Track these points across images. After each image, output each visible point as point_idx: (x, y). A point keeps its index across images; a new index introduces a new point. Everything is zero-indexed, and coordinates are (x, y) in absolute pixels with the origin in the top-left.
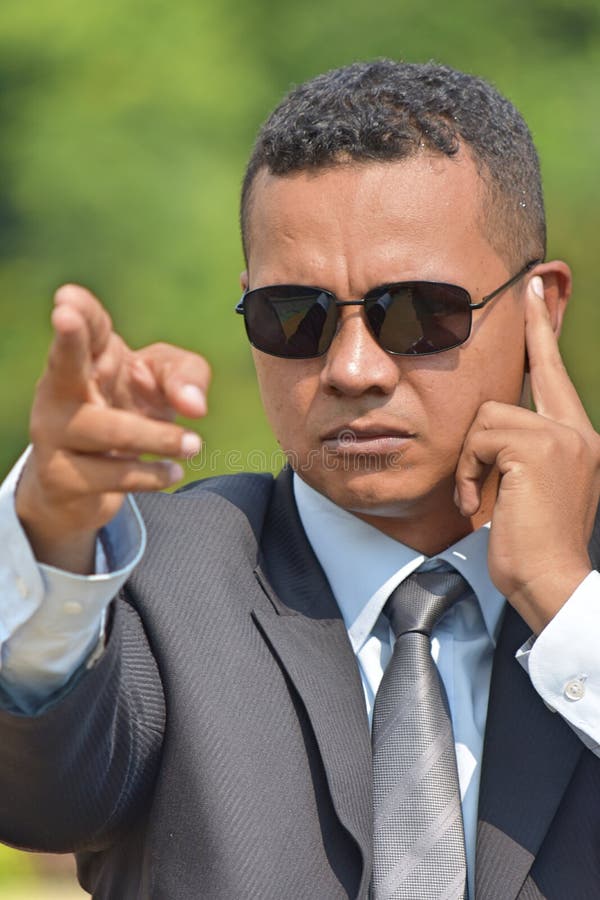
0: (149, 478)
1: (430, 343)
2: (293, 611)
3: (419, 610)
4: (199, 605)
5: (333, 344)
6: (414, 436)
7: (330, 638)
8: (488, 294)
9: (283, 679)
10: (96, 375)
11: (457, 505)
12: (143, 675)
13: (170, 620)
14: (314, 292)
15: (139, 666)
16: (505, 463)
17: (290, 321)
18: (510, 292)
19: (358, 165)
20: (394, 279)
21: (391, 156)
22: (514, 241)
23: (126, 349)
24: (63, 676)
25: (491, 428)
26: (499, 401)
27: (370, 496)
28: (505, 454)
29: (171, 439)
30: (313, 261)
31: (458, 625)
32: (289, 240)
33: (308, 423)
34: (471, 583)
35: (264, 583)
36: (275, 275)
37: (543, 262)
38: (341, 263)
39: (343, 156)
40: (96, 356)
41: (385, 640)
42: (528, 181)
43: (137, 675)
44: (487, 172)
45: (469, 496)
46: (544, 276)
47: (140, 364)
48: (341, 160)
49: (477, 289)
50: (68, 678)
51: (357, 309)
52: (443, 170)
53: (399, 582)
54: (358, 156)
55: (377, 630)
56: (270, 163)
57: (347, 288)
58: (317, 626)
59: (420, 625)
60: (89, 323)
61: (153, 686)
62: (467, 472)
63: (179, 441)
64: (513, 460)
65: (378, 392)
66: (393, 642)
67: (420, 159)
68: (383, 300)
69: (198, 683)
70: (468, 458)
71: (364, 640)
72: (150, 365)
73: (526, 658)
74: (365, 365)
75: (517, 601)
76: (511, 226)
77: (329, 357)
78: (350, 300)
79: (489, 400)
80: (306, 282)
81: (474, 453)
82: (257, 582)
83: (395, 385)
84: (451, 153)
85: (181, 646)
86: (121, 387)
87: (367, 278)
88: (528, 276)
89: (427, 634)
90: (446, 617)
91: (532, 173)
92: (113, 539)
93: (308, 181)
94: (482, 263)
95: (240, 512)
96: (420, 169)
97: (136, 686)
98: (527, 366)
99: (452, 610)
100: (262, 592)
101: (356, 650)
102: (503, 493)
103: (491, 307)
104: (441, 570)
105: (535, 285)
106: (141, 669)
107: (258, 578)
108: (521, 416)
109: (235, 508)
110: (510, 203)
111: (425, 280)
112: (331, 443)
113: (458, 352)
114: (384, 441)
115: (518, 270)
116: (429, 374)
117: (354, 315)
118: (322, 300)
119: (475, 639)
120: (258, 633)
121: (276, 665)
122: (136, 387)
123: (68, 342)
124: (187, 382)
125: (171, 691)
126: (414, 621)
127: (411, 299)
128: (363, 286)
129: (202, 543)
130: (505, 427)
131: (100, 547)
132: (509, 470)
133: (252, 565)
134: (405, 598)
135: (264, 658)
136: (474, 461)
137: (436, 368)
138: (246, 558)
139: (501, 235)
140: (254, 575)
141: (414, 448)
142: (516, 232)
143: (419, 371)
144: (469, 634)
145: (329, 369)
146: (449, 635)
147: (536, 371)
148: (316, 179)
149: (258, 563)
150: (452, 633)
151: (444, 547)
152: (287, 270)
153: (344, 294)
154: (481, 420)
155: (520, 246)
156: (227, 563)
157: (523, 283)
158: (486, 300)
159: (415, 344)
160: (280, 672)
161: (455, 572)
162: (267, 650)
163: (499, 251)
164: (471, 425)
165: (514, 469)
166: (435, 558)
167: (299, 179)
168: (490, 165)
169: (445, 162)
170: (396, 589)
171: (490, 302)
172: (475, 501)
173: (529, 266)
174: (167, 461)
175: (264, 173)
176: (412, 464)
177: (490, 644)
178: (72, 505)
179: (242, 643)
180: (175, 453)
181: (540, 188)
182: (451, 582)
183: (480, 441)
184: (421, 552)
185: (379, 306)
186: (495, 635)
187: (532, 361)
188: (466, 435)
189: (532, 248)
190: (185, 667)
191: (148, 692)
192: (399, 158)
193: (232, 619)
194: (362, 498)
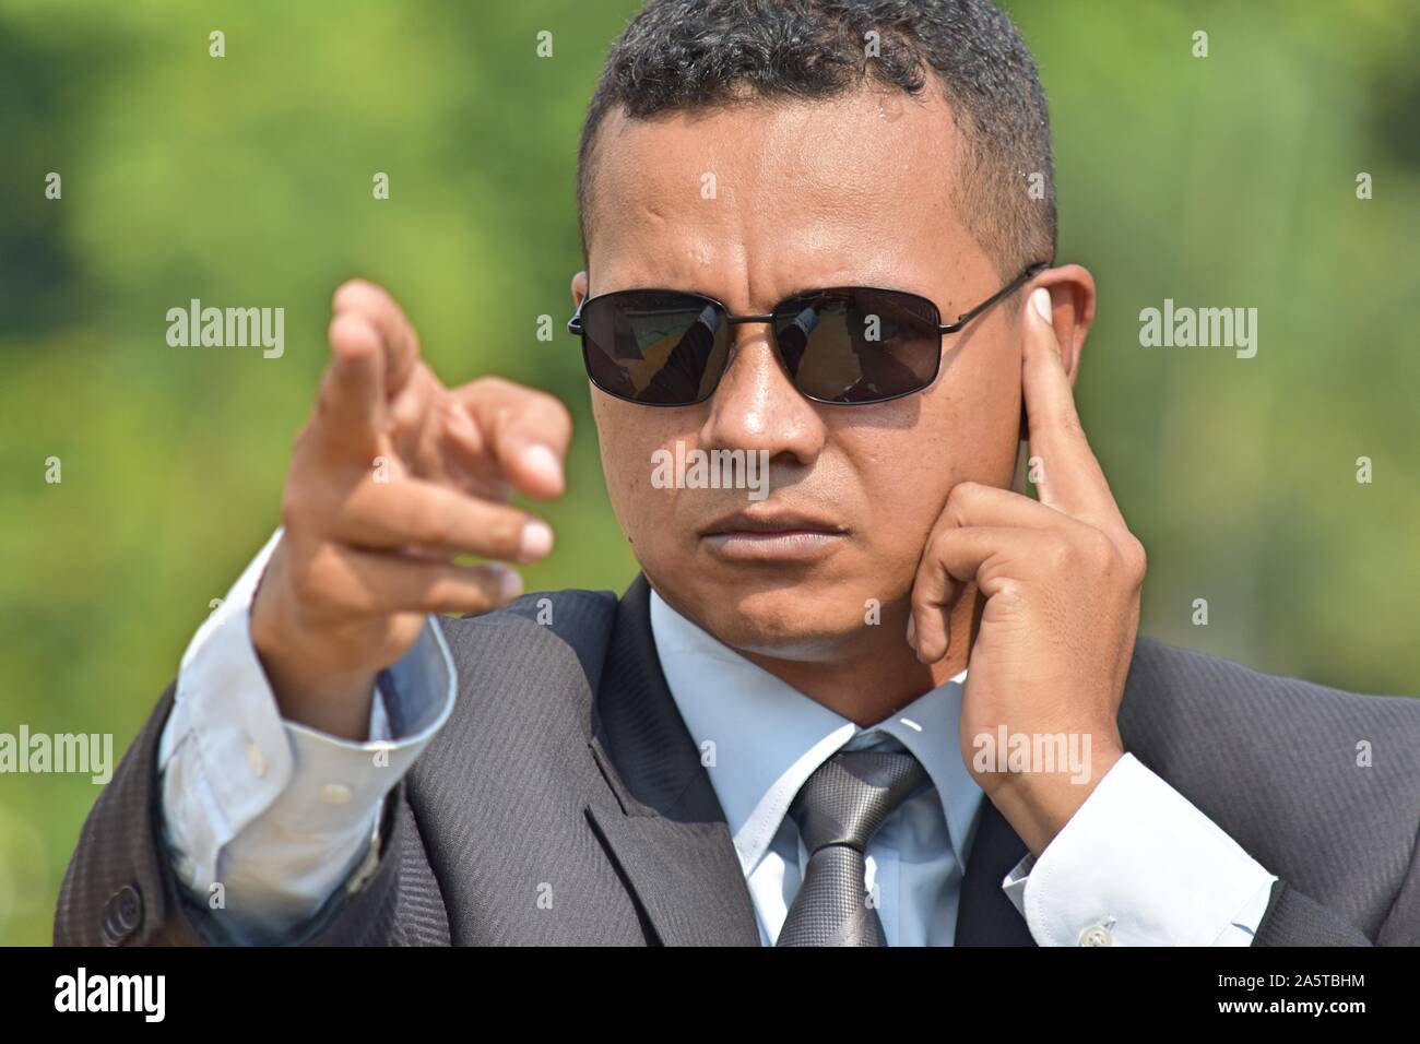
0: (469, 592)
1: (872, 387)
2: (648, 810)
3: (847, 810)
4: (505, 794)
5: (722, 384)
6: (846, 533)
7: (707, 853)
8: (967, 310)
9: (635, 916)
10: (390, 426)
11: (911, 644)
12: (421, 904)
13: (460, 817)
14: (695, 301)
15: (416, 889)
16: (991, 581)
17: (656, 346)
18: (999, 311)
19: (766, 104)
20: (821, 282)
21: (818, 90)
22: (1007, 230)
23: (437, 386)
24: (313, 901)
25: (969, 525)
26: (981, 482)
27: (775, 625)
28: (992, 567)
29: (505, 531)
30: (693, 252)
31: (907, 838)
32: (655, 219)
33: (679, 509)
34: (930, 770)
35: (605, 764)
36: (632, 273)
37: (1052, 266)
38: (737, 256)
39: (744, 89)
40: (392, 395)
41: (791, 859)
42: (1031, 138)
43: (413, 903)
44: (967, 119)
45: (931, 631)
46: (1053, 289)
47: (458, 409)
48: (740, 94)
49: (950, 302)
50: (319, 905)
51: (761, 328)
52: (901, 114)
53: (816, 765)
54: (766, 89)
55: (781, 843)
56: (626, 98)
57: (746, 295)
58: (686, 834)
59: (849, 835)
60: (386, 342)
61: (434, 922)
62: (929, 592)
63: (519, 534)
64: (1005, 575)
65: (790, 461)
66: (803, 860)
67: (863, 95)
68: (804, 318)
69: (503, 919)
70: (932, 570)
71: (759, 856)
72: (475, 413)
73: (1020, 889)
74: (772, 417)
75: (1006, 800)
76: (1004, 207)
77: (715, 406)
78: (750, 314)
79: (964, 480)
80: (682, 285)
81: (942, 563)
82: (594, 762)
83: (819, 451)
84: (912, 88)
85: (478, 860)
86: (428, 447)
87: (778, 279)
88: (1028, 286)
89: (860, 848)
90: (887, 825)
91: (1036, 126)
92: (401, 686)
93: (687, 126)
94: (958, 262)
95: (569, 649)
96: (863, 111)
97: (411, 920)
98: (1024, 429)
99: (897, 814)
100: (602, 777)
101: (746, 872)
102: (987, 627)
103: (971, 332)
104: (882, 749)
105: (1039, 302)
106: (418, 894)
107: (595, 757)
108: (1014, 506)
109: (561, 642)
110: (1003, 171)
111: (868, 285)
112: (714, 542)
113: (918, 401)
114: (798, 538)
115: (1014, 276)
116: (872, 434)
117: (756, 338)
118: (707, 316)
119: (930, 859)
120: (597, 843)
121: (625, 895)
122: (451, 447)
123: (353, 372)
124: (534, 439)
125: (461, 931)
126: (839, 829)
127: (844, 317)
128: (771, 292)
129: (510, 696)
130: (991, 523)
131: (378, 700)
132: (998, 591)
133: (585, 733)
134: (826, 791)
135: (606, 880)
136: (941, 575)
137: (883, 425)
138: (578, 723)
139: (989, 220)
140: (589, 751)
141: (844, 552)
142: (1011, 215)
143: (858, 429)
144: (923, 853)
145: (716, 422)
146: (890, 853)
147: (1038, 437)
148: (699, 124)
149: (594, 734)
150: (893, 848)
151: (888, 712)
152: (652, 265)
153: (741, 306)
154: (955, 511)
155: (1016, 239)
156: (550, 730)
157: (1019, 296)
158: (964, 320)
159: (848, 388)
160: (630, 905)
161: (905, 752)
162: (610, 869)
163: (986, 246)
164: (936, 520)
165: (1005, 590)
166: (873, 729)
167: (673, 123)
168: (973, 110)
169: (904, 102)
170: (811, 777)
171: (969, 324)
172: (942, 641)
173: (1030, 270)
174: (497, 565)
175: (617, 115)
176: (840, 577)
177: (955, 869)
178: (346, 631)
179: (573, 856)
180: (510, 553)
181: (1049, 152)
182: (899, 767)
183: (951, 544)
184: (850, 719)
185: (797, 327)
186: (964, 852)
187: (1033, 421)
188: (928, 534)
189: (1036, 243)
190: (483, 894)
191: (428, 930)
192: (831, 95)
193: (557, 819)
194: (761, 629)
